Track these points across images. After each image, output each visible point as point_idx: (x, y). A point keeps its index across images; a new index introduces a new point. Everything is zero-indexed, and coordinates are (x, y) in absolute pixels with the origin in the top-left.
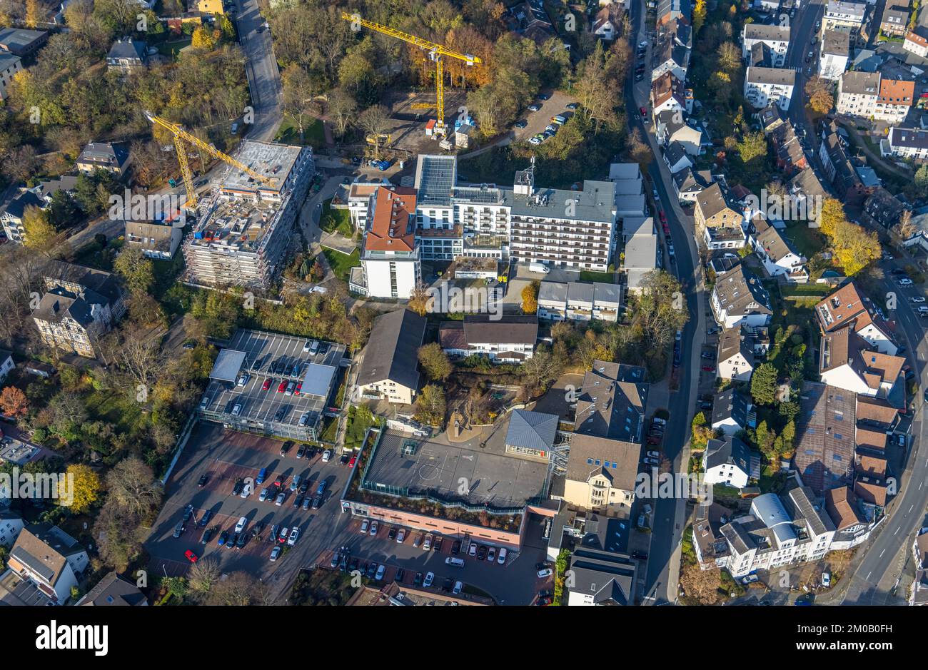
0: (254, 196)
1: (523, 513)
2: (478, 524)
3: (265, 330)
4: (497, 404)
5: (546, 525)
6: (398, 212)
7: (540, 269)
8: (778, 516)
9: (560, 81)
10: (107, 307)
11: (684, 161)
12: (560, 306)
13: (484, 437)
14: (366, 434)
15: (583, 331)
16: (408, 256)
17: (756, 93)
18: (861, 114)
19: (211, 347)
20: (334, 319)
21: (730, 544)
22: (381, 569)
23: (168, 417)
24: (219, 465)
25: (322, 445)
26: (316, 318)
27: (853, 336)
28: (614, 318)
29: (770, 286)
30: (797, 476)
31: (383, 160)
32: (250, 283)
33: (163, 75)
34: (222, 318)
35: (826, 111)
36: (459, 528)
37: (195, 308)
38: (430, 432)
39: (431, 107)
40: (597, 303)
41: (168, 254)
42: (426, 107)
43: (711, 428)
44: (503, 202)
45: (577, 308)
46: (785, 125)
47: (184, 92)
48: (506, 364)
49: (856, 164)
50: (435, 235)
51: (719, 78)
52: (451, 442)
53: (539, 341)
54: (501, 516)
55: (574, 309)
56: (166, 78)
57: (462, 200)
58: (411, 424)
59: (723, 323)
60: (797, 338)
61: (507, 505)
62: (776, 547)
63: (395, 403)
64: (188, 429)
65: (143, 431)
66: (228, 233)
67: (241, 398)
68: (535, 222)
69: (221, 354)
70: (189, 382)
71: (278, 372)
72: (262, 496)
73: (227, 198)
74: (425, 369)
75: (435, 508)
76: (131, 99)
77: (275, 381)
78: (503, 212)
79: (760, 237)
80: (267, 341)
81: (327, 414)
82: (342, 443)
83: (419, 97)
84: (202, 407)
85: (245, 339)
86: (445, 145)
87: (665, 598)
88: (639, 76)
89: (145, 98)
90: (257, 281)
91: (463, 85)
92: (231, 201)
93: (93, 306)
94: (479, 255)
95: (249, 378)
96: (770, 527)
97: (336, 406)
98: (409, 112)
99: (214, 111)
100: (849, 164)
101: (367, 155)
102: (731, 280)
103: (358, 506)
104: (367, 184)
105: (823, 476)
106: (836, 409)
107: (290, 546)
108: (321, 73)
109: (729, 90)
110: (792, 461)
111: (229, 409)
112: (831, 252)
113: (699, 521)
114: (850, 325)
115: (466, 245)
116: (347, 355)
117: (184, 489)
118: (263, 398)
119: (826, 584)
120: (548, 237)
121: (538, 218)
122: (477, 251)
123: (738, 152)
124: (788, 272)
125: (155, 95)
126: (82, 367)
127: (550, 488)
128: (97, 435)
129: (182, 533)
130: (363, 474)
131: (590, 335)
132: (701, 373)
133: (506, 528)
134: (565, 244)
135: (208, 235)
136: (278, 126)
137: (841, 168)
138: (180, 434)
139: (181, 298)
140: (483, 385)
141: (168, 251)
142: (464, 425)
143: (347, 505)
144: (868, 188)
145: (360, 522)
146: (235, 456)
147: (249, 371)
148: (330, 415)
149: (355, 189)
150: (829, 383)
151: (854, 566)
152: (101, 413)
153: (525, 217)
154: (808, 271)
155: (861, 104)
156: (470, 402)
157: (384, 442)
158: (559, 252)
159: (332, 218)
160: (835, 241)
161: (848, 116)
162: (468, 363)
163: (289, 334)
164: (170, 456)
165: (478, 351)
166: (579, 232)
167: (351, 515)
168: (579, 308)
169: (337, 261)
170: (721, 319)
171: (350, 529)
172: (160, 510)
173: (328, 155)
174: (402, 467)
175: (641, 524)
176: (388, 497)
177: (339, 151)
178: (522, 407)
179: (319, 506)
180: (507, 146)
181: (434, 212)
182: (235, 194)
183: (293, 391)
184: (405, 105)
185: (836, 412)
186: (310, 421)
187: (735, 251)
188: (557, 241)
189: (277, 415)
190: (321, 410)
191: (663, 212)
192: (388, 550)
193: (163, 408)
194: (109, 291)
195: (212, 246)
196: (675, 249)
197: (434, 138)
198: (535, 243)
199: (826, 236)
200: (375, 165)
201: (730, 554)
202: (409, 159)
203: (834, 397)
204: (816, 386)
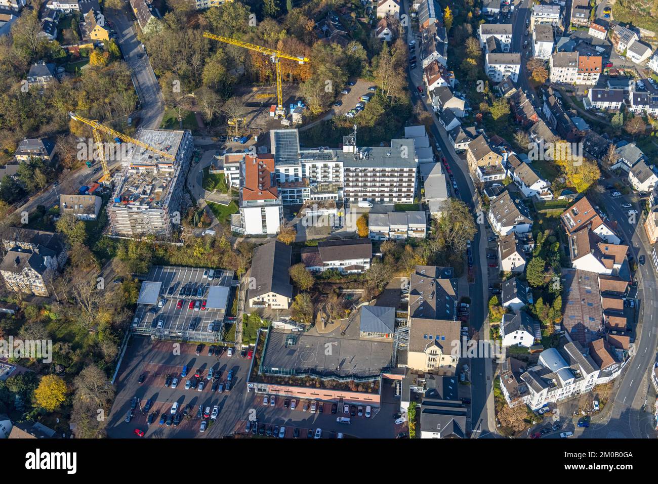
0: (155, 168)
1: (379, 379)
2: (350, 390)
3: (172, 265)
4: (349, 304)
5: (396, 386)
6: (263, 172)
7: (366, 205)
8: (559, 363)
9: (361, 72)
10: (55, 258)
11: (455, 122)
12: (384, 229)
13: (344, 327)
14: (258, 334)
15: (403, 246)
16: (274, 203)
17: (495, 71)
18: (567, 81)
19: (136, 280)
20: (223, 252)
21: (529, 386)
22: (282, 430)
23: (111, 334)
24: (152, 366)
25: (226, 345)
26: (210, 254)
27: (591, 233)
28: (423, 235)
29: (527, 204)
30: (566, 334)
31: (242, 137)
32: (157, 232)
33: (71, 87)
34: (141, 258)
35: (543, 81)
36: (335, 394)
37: (119, 253)
38: (304, 328)
39: (270, 96)
40: (411, 225)
41: (93, 216)
42: (267, 96)
43: (502, 307)
44: (336, 159)
45: (396, 230)
46: (519, 92)
47: (88, 98)
48: (351, 274)
49: (571, 115)
50: (290, 187)
51: (469, 63)
52: (320, 334)
53: (374, 256)
54: (364, 383)
55: (394, 231)
56: (74, 88)
57: (307, 159)
58: (290, 323)
59: (498, 232)
60: (553, 239)
61: (367, 374)
62: (560, 386)
63: (276, 309)
64: (125, 342)
65: (93, 347)
66: (139, 197)
67: (162, 316)
68: (361, 171)
69: (143, 285)
70: (123, 308)
71: (187, 295)
72: (187, 385)
73: (134, 171)
74: (295, 282)
75: (316, 382)
76: (49, 106)
77: (185, 302)
78: (337, 166)
79: (516, 170)
80: (175, 273)
81: (227, 322)
82: (241, 341)
83: (260, 90)
84: (134, 325)
85: (159, 273)
86: (285, 122)
87: (486, 429)
88: (413, 65)
89: (60, 105)
90: (163, 230)
91: (291, 79)
92: (137, 173)
93: (45, 258)
94: (322, 198)
95: (166, 301)
96: (555, 372)
97: (233, 316)
98: (254, 101)
99: (113, 111)
100: (566, 116)
101: (230, 134)
102: (502, 201)
103: (260, 386)
104: (233, 154)
105: (585, 333)
106: (585, 285)
107: (213, 420)
108: (189, 77)
109: (476, 71)
110: (561, 324)
111: (155, 324)
112: (564, 178)
113: (504, 373)
114: (587, 226)
115: (312, 193)
116: (236, 278)
117: (128, 386)
118: (179, 314)
119: (597, 408)
120: (370, 182)
121: (363, 168)
122: (320, 196)
123: (490, 113)
124: (538, 193)
125: (66, 102)
126: (41, 304)
127: (397, 360)
128: (58, 353)
129: (131, 418)
130: (260, 363)
131: (408, 248)
132: (488, 269)
133: (370, 391)
134: (383, 186)
135: (125, 199)
136: (162, 118)
137: (560, 119)
138: (120, 346)
139: (108, 247)
140: (337, 291)
141: (94, 213)
142: (327, 321)
143: (252, 386)
144: (581, 132)
145: (262, 397)
146: (163, 358)
147: (165, 296)
148: (229, 322)
149: (227, 158)
150: (578, 268)
151: (614, 394)
152: (59, 336)
153: (354, 168)
154: (552, 192)
155: (567, 74)
156: (330, 304)
157: (271, 338)
158: (379, 192)
159: (210, 180)
160: (567, 169)
161: (558, 84)
162: (324, 276)
163: (191, 267)
164: (115, 363)
165: (331, 267)
166: (392, 176)
167: (254, 393)
168: (398, 230)
169: (219, 211)
170: (498, 230)
171: (255, 403)
172: (113, 404)
173: (202, 135)
174: (287, 355)
175: (463, 379)
176: (281, 377)
177: (209, 132)
178: (367, 304)
179: (230, 389)
180: (331, 120)
181: (288, 170)
182: (140, 168)
183: (199, 307)
184: (251, 96)
185: (586, 287)
186: (216, 327)
187: (500, 182)
188: (377, 184)
189: (191, 326)
190: (222, 319)
191: (445, 159)
192: (285, 416)
193: (106, 328)
194: (55, 246)
195: (129, 207)
196: (457, 184)
197: (276, 118)
198: (361, 187)
199: (560, 166)
200: (237, 141)
201: (529, 393)
202: (261, 134)
203: (583, 277)
204: (569, 271)
